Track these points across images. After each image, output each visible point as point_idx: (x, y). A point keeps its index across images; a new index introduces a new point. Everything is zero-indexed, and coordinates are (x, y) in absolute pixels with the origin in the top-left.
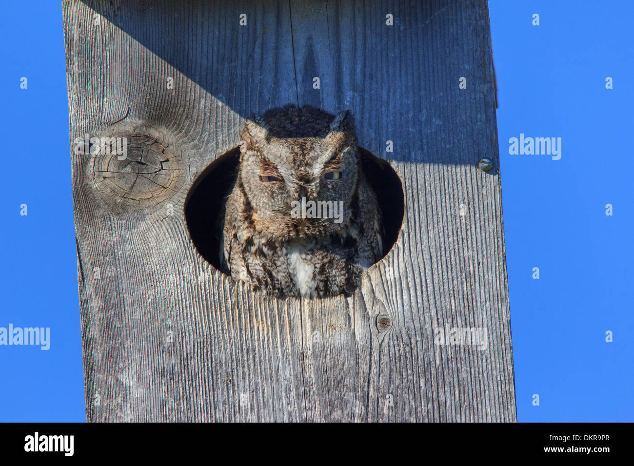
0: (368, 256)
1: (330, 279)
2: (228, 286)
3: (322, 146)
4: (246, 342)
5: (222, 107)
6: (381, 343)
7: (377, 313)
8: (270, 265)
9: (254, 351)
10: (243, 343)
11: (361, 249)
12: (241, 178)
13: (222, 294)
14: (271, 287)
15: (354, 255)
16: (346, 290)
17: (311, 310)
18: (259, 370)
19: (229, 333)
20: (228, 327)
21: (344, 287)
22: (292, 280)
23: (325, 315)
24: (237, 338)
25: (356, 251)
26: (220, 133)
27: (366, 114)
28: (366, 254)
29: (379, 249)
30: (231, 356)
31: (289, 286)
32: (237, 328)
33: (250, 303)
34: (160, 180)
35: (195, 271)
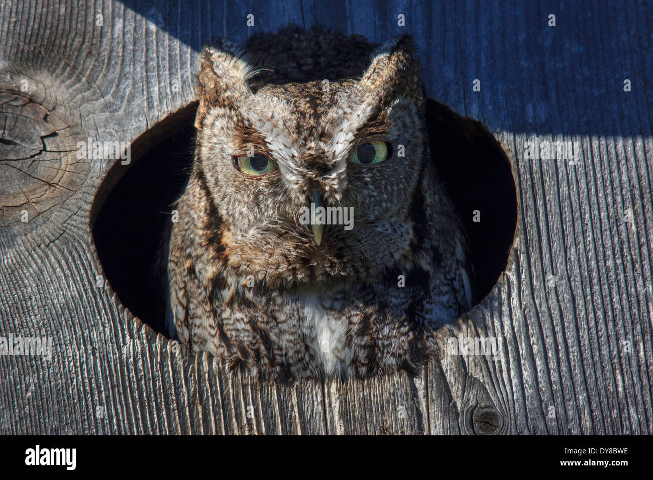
0: (447, 302)
1: (380, 343)
2: (180, 363)
3: (353, 96)
5: (157, 32)
7: (472, 403)
8: (265, 320)
11: (434, 288)
12: (200, 160)
13: (169, 377)
14: (266, 361)
15: (423, 299)
22: (307, 348)
23: (371, 411)
26: (154, 81)
31: (303, 359)
34: (42, 171)
35: (116, 336)
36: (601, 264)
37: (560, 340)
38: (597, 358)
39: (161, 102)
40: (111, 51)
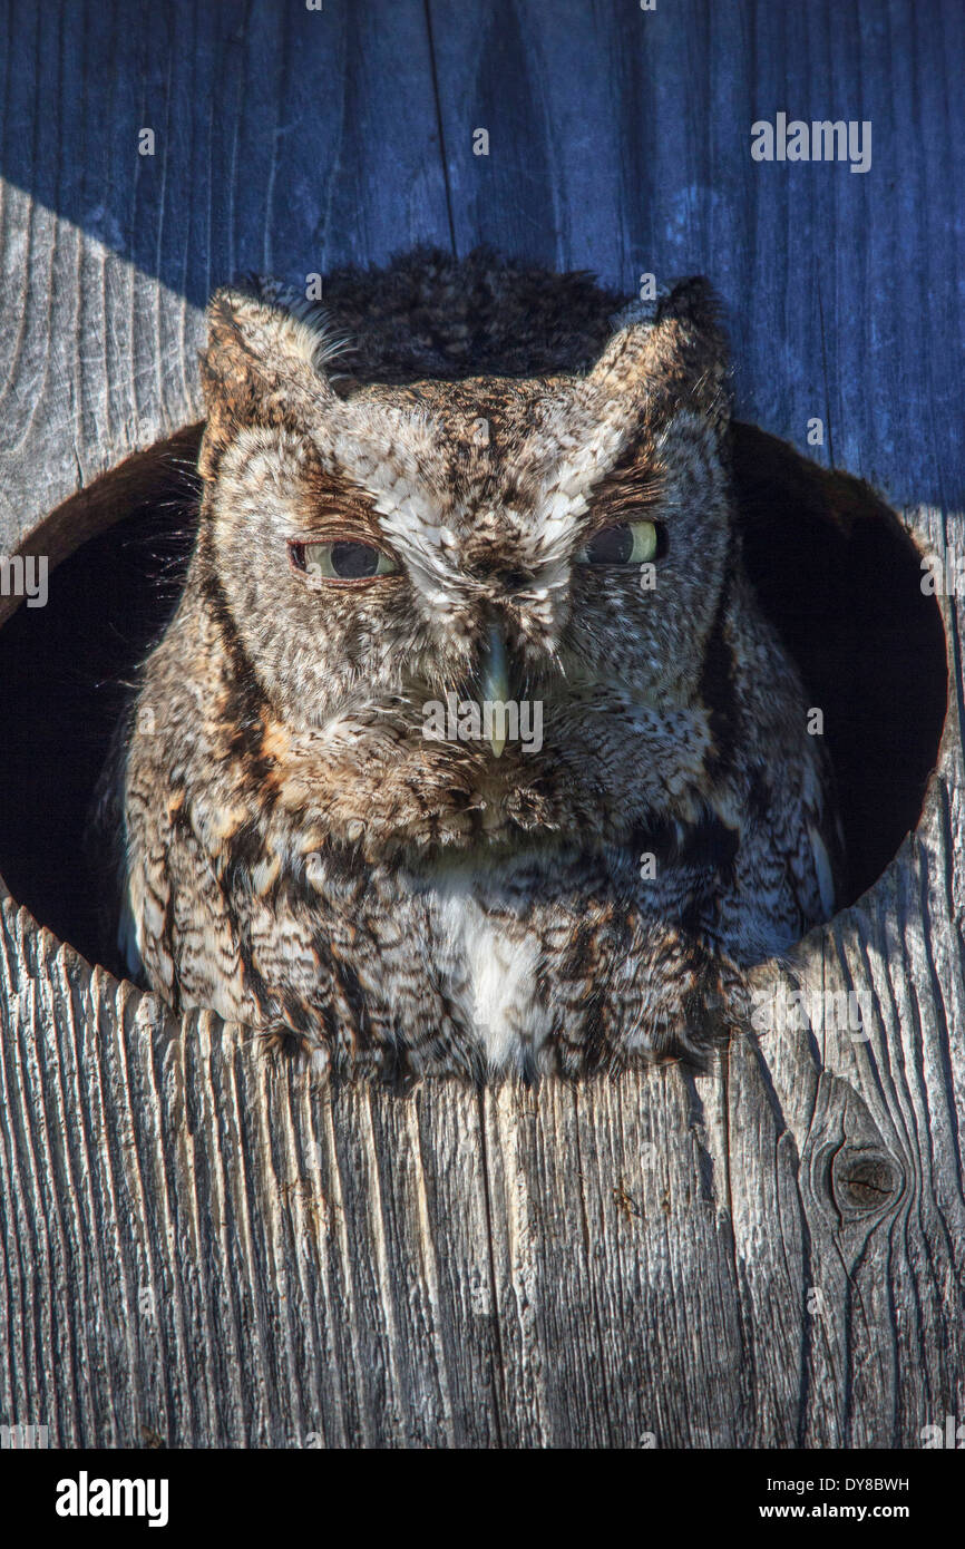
0: (776, 907)
1: (614, 997)
2: (146, 1035)
3: (576, 408)
4: (233, 1277)
5: (108, 263)
6: (856, 1269)
7: (831, 1137)
8: (351, 938)
9: (271, 1316)
10: (218, 1282)
11: (747, 871)
12: (210, 552)
13: (118, 1067)
14: (350, 1036)
15: (717, 895)
16: (686, 1042)
17: (530, 1131)
18: (295, 1398)
19: (153, 1239)
20: (147, 1210)
21: (679, 1029)
22: (447, 1006)
23: (593, 1153)
24: (193, 1260)
25: (729, 878)
26: (98, 376)
27: (763, 282)
28: (770, 898)
29: (817, 893)
30: (167, 1337)
31: (437, 1032)
32: (188, 1217)
33: (250, 1105)
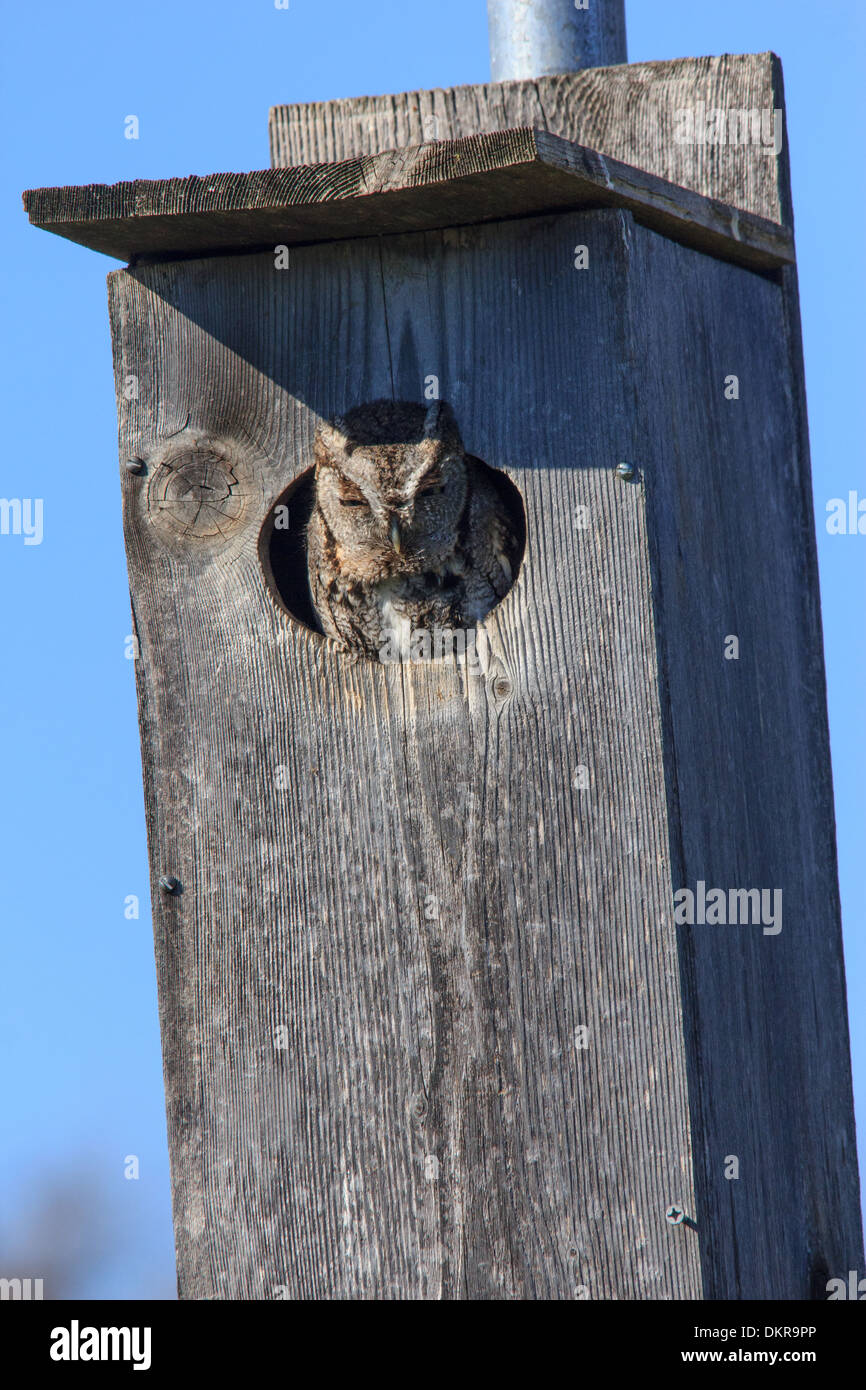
4: (336, 721)
5: (302, 408)
7: (494, 675)
8: (359, 620)
9: (346, 732)
10: (331, 723)
13: (305, 657)
17: (415, 674)
18: (352, 758)
19: (314, 710)
20: (313, 701)
23: (431, 681)
24: (325, 716)
25: (464, 592)
27: (477, 411)
32: (324, 702)
33: (340, 669)
34: (228, 510)
35: (273, 628)
36: (578, 573)
37: (550, 629)
38: (573, 642)
39: (303, 460)
40: (273, 422)
